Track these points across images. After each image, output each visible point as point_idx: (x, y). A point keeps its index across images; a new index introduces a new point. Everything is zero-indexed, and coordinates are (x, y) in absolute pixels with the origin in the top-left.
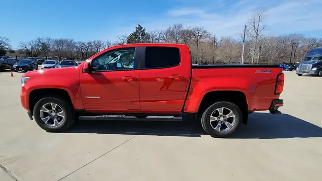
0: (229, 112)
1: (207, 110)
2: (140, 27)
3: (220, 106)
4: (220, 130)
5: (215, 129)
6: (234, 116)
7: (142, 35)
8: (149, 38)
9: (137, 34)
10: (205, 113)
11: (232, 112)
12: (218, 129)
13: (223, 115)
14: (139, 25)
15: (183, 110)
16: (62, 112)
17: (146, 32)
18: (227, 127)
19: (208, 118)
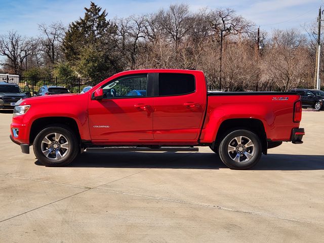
0: (248, 141)
1: (224, 139)
2: (94, 9)
3: (238, 135)
4: (239, 161)
5: (234, 159)
6: (253, 145)
7: (99, 26)
8: (115, 33)
9: (89, 23)
10: (223, 142)
11: (250, 141)
12: (237, 160)
13: (242, 145)
14: (93, 5)
15: (199, 139)
16: (67, 143)
17: (107, 19)
18: (246, 158)
19: (225, 148)
